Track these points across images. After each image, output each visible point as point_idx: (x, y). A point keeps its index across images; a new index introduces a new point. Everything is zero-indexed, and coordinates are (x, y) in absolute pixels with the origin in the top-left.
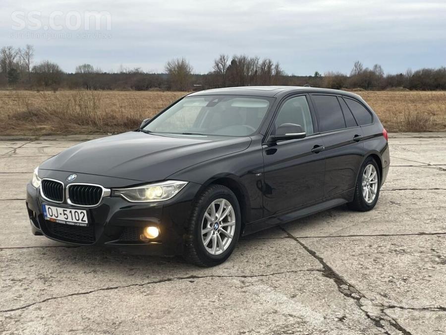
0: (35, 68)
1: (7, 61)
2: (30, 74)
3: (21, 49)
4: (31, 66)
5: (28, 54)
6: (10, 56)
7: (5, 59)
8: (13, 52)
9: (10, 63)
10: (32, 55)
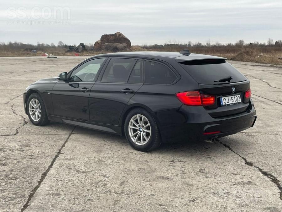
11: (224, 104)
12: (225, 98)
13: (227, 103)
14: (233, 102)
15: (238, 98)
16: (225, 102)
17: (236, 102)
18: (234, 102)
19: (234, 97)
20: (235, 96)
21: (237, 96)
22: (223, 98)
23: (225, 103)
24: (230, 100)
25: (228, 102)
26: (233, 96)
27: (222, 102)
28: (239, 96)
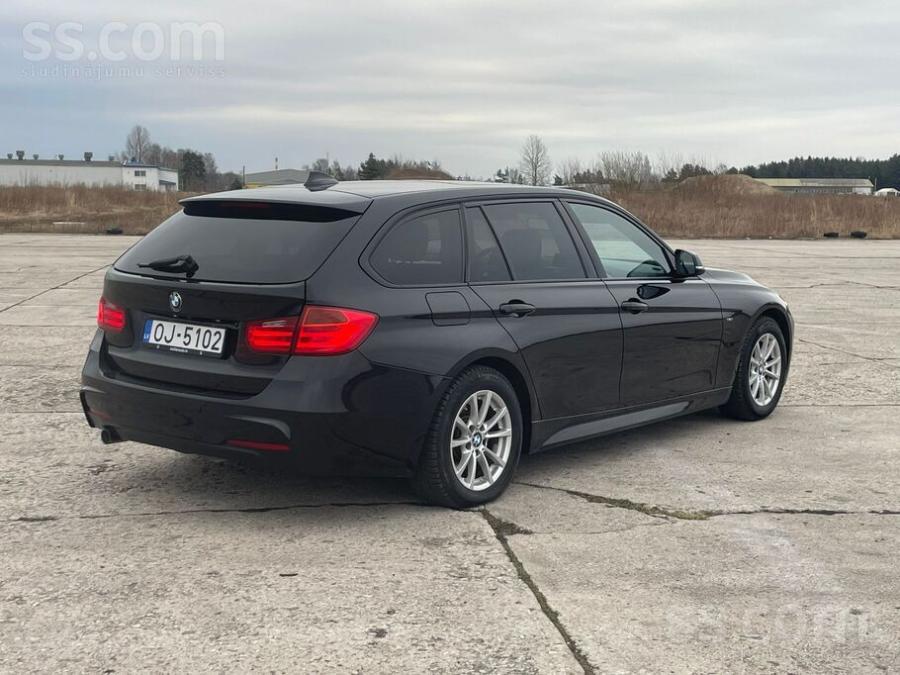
11: (152, 340)
12: (164, 323)
13: (163, 342)
14: (186, 344)
15: (214, 339)
16: (158, 337)
17: (200, 348)
18: (192, 346)
19: (199, 331)
20: (204, 329)
21: (213, 330)
22: (155, 323)
23: (157, 340)
24: (179, 335)
25: (168, 339)
26: (196, 328)
27: (149, 332)
28: (218, 332)
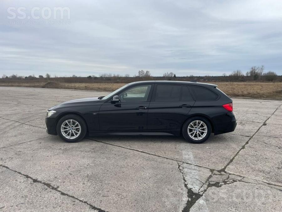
0: (264, 74)
1: (253, 72)
2: (262, 76)
3: (260, 67)
4: (263, 73)
5: (262, 69)
6: (255, 70)
7: (252, 71)
8: (256, 68)
9: (254, 72)
10: (264, 69)
